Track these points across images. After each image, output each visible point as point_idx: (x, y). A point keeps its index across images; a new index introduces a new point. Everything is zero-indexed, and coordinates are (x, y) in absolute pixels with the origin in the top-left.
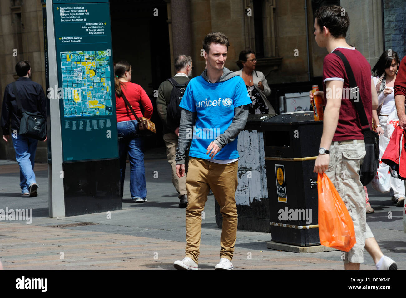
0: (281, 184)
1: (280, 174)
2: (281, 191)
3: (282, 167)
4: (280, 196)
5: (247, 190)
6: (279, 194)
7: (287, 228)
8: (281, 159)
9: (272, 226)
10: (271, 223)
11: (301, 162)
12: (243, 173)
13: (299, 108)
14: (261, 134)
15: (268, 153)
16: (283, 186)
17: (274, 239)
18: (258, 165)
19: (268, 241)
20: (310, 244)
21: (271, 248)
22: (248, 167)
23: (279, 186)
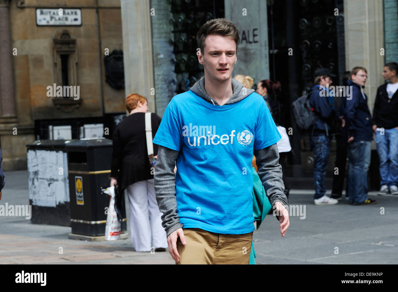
0: (79, 191)
1: (79, 184)
2: (80, 197)
3: (80, 179)
4: (79, 200)
5: (54, 196)
6: (78, 198)
7: (83, 224)
8: (80, 172)
9: (73, 222)
10: (72, 220)
11: (94, 175)
12: (51, 183)
13: (95, 136)
14: (66, 154)
15: (70, 168)
16: (81, 192)
17: (74, 231)
18: (63, 177)
19: (69, 233)
20: (100, 235)
21: (71, 238)
22: (55, 178)
23: (78, 192)
